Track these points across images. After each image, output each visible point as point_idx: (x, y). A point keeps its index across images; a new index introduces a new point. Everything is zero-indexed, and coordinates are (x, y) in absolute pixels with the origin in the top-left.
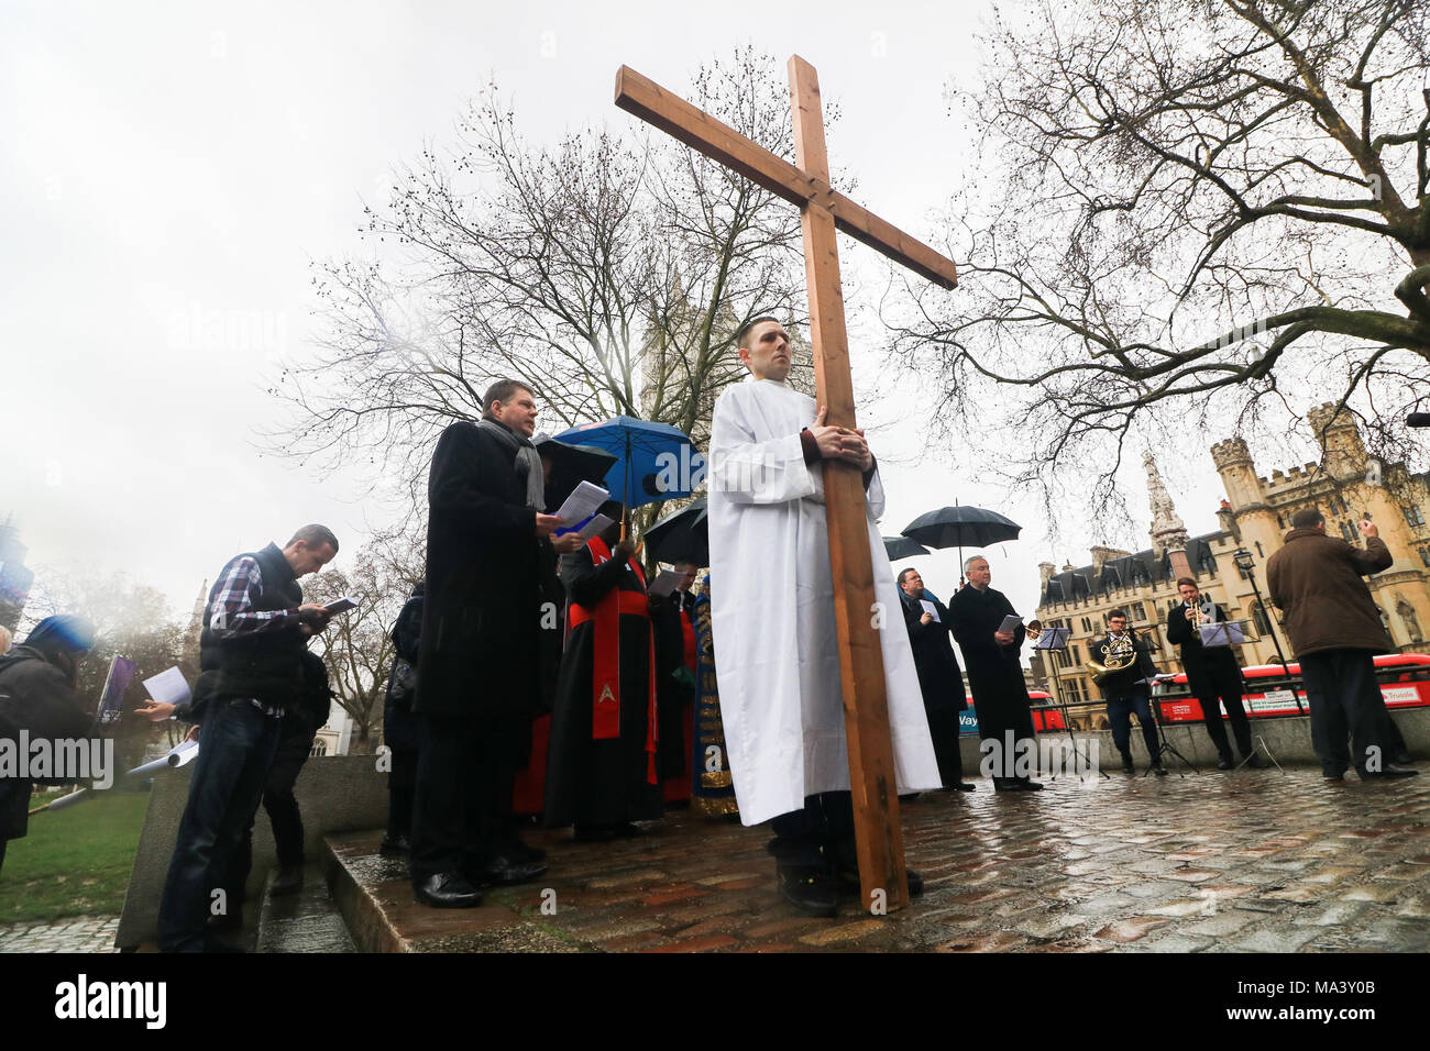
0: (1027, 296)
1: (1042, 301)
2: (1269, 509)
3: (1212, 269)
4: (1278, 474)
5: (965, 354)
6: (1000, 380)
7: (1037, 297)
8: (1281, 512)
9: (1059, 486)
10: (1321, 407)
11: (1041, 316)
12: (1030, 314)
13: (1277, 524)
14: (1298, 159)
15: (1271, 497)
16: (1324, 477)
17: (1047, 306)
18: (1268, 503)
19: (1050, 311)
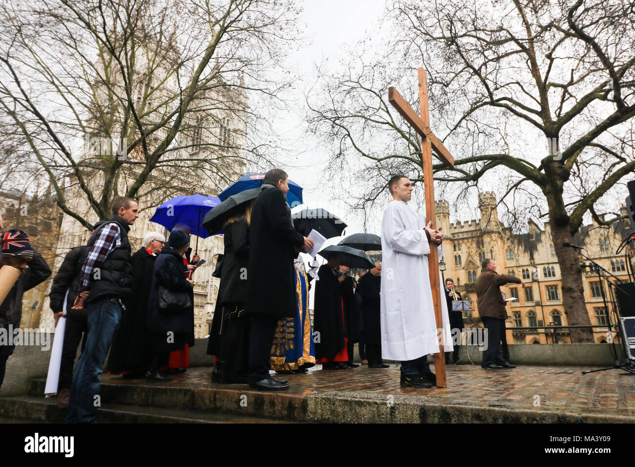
0: (383, 109)
1: (390, 115)
2: (451, 240)
3: (467, 120)
4: (459, 223)
5: (349, 135)
6: (364, 155)
7: (388, 112)
8: (456, 242)
9: (372, 215)
10: (484, 193)
11: (388, 123)
12: (381, 120)
13: (453, 248)
14: (518, 83)
15: (453, 234)
16: (478, 228)
17: (392, 119)
18: (452, 237)
19: (393, 122)
